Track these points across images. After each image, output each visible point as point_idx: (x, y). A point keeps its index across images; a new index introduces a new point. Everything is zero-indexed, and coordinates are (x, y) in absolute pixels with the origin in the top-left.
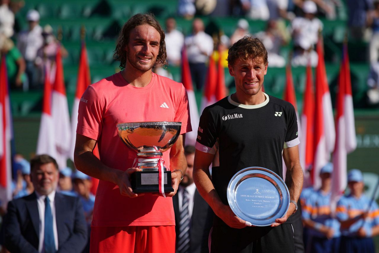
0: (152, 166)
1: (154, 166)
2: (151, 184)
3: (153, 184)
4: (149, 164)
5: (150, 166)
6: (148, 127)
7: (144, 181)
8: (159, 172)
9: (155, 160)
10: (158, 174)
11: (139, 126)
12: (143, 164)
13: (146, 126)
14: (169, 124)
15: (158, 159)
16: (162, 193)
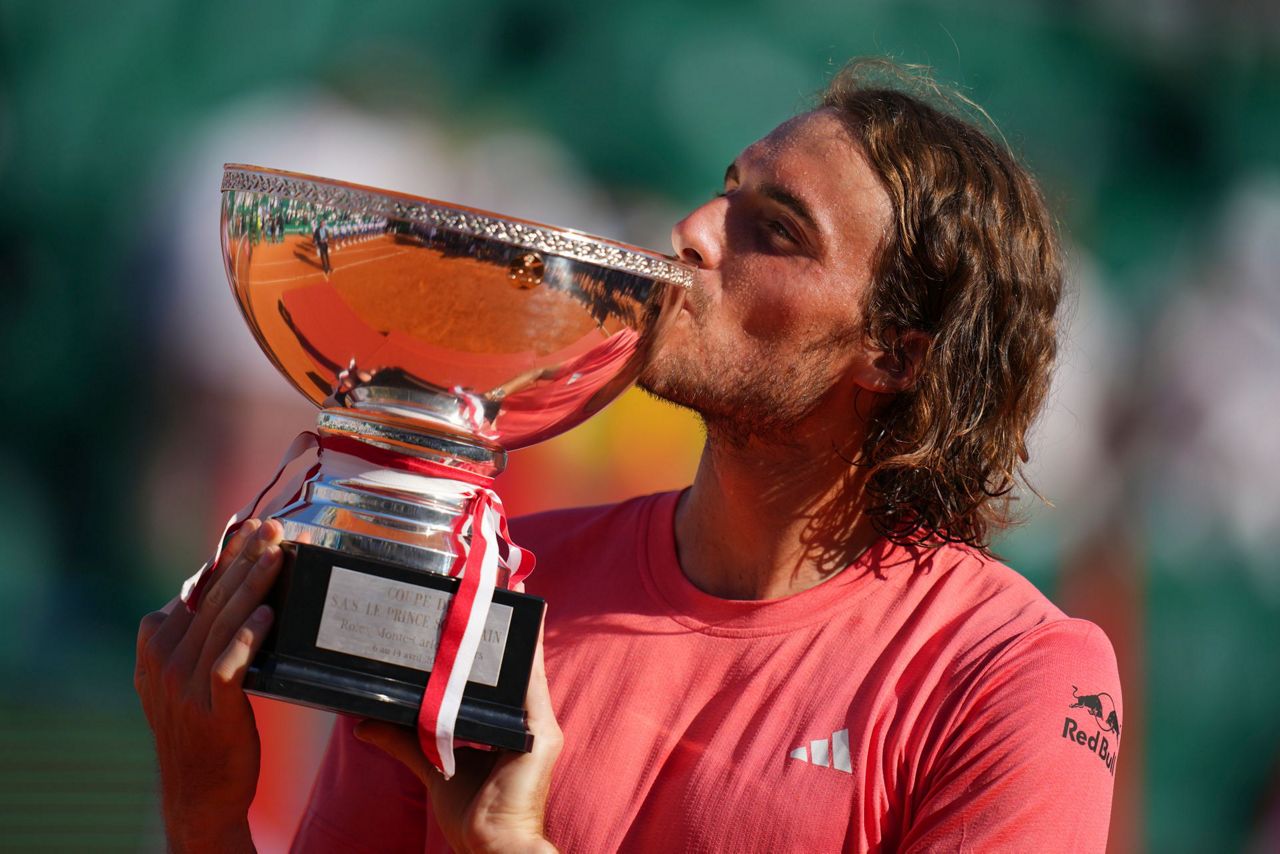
0: (413, 528)
1: (423, 529)
2: (386, 659)
3: (402, 662)
4: (388, 507)
5: (393, 525)
6: (453, 244)
7: (339, 624)
8: (456, 587)
9: (444, 493)
10: (446, 596)
11: (382, 224)
12: (352, 498)
13: (434, 232)
14: (621, 265)
15: (472, 489)
16: (439, 731)
